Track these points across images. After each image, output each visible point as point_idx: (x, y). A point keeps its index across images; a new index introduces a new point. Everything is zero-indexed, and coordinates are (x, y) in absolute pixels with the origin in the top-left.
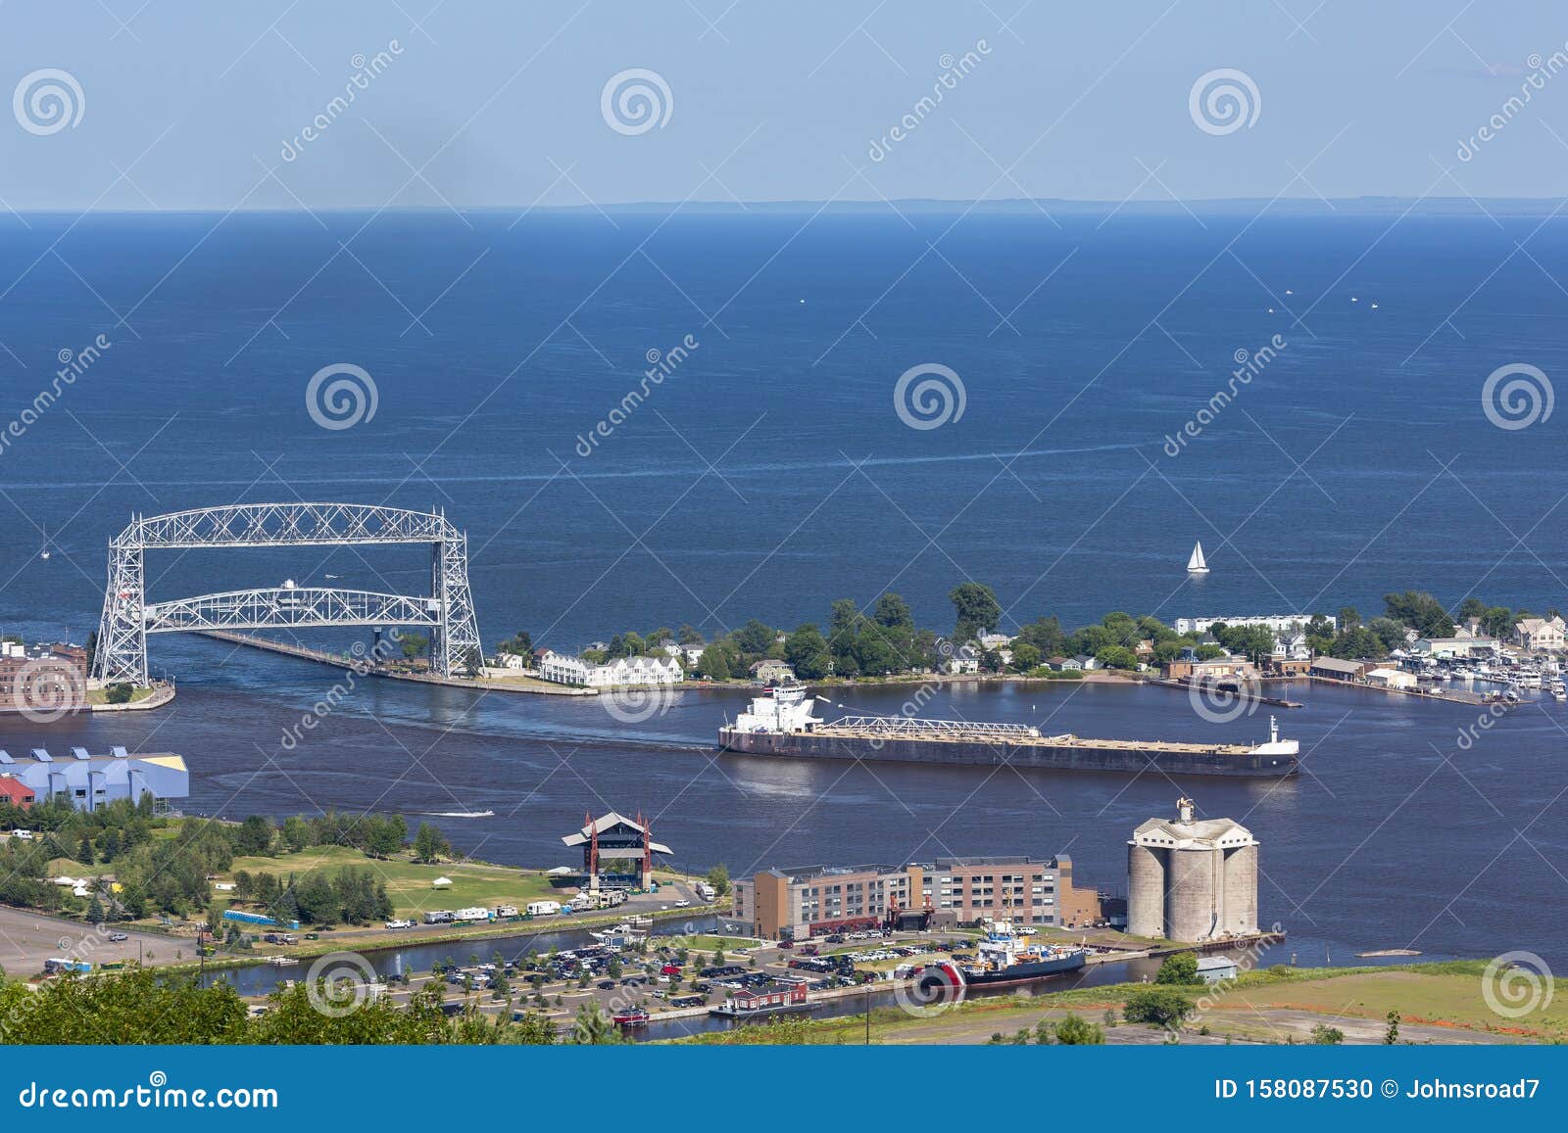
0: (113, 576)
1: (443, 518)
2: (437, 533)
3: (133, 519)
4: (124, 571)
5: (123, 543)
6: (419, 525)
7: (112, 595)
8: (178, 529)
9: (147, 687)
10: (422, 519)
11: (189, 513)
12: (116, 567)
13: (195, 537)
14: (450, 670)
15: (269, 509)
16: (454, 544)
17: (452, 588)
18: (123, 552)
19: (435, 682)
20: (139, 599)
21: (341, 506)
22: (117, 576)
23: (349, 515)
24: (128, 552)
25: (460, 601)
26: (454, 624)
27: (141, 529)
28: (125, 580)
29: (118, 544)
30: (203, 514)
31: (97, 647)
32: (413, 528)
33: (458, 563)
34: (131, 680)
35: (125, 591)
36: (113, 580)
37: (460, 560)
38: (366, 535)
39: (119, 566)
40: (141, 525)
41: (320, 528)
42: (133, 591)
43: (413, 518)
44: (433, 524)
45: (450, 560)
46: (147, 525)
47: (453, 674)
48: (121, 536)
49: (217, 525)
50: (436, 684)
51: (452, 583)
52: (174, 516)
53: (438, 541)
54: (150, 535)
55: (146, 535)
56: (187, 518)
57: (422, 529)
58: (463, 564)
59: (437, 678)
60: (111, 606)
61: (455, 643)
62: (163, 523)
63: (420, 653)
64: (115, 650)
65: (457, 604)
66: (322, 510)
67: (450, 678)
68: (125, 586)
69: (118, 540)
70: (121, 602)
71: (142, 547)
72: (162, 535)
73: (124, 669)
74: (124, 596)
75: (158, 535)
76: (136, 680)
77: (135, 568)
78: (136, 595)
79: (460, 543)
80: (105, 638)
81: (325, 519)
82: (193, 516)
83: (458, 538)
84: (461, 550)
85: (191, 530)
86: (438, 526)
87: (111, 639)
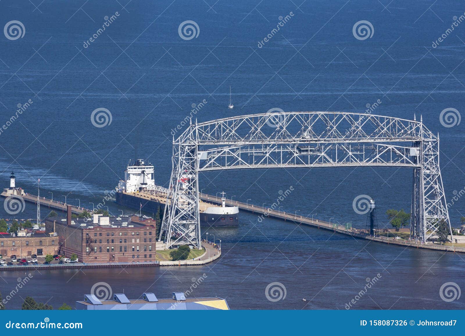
0: (175, 166)
1: (421, 123)
2: (417, 135)
3: (191, 123)
4: (184, 162)
5: (183, 141)
6: (404, 128)
7: (175, 179)
8: (224, 131)
9: (201, 248)
10: (406, 124)
11: (233, 119)
12: (178, 158)
13: (237, 136)
14: (427, 237)
15: (292, 116)
16: (430, 143)
17: (428, 176)
18: (183, 148)
19: (415, 246)
20: (195, 182)
21: (345, 114)
22: (179, 165)
23: (351, 121)
24: (187, 148)
25: (434, 186)
26: (430, 202)
27: (197, 131)
28: (185, 169)
29: (178, 142)
30: (243, 119)
31: (164, 218)
32: (399, 130)
33: (433, 157)
34: (188, 243)
35: (185, 176)
36: (175, 168)
37: (434, 155)
38: (364, 136)
39: (180, 158)
40: (197, 127)
41: (330, 130)
42: (190, 176)
43: (399, 123)
44: (414, 128)
45: (427, 155)
46: (201, 128)
47: (429, 240)
48: (182, 135)
49: (253, 128)
50: (416, 247)
51: (428, 172)
52: (221, 121)
53: (418, 140)
54: (204, 135)
55: (200, 135)
56: (230, 123)
57: (406, 132)
58: (436, 158)
59: (416, 243)
60: (174, 187)
61: (429, 217)
62: (213, 126)
63: (404, 224)
64: (177, 220)
65: (432, 188)
66: (331, 117)
67: (426, 243)
68: (184, 173)
69: (179, 138)
70: (181, 185)
71: (197, 144)
72: (213, 135)
73: (183, 235)
74: (184, 180)
75: (209, 135)
76: (193, 243)
77: (192, 159)
78: (192, 180)
79: (434, 142)
80: (169, 212)
81: (333, 123)
82: (235, 121)
83: (433, 138)
84: (435, 147)
85: (233, 132)
86: (418, 130)
87: (173, 212)
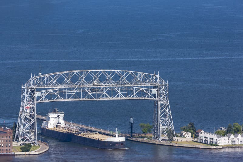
0: (23, 100)
1: (158, 76)
2: (156, 82)
3: (32, 76)
4: (28, 97)
5: (27, 86)
6: (148, 79)
7: (23, 107)
8: (50, 80)
9: (37, 145)
10: (150, 76)
11: (55, 74)
12: (25, 96)
13: (57, 83)
14: (162, 138)
15: (87, 72)
16: (163, 87)
17: (162, 105)
18: (27, 90)
19: (155, 143)
20: (34, 109)
21: (117, 71)
22: (25, 100)
23: (120, 75)
24: (29, 90)
25: (166, 110)
26: (163, 119)
27: (35, 80)
28: (28, 101)
29: (25, 86)
30: (60, 74)
31: (17, 128)
32: (146, 80)
33: (165, 94)
34: (31, 142)
35: (28, 106)
36: (23, 101)
37: (165, 93)
38: (127, 83)
39: (26, 95)
40: (35, 79)
41: (108, 80)
42: (31, 106)
43: (146, 76)
44: (155, 78)
45: (161, 93)
46: (37, 79)
47: (163, 140)
48: (27, 83)
49: (66, 79)
50: (156, 144)
51: (162, 102)
52: (48, 75)
53: (156, 85)
54: (39, 83)
55: (37, 83)
56: (54, 76)
57: (150, 80)
58: (167, 95)
59: (156, 141)
60: (23, 112)
61: (163, 127)
62: (44, 78)
63: (149, 131)
64: (24, 129)
65: (164, 111)
66: (109, 73)
67: (162, 142)
68: (28, 104)
69: (25, 85)
70: (27, 110)
71: (35, 88)
72: (44, 83)
73: (28, 138)
74: (28, 108)
75: (42, 83)
76: (33, 142)
77: (32, 96)
78: (33, 107)
79: (166, 86)
80: (20, 125)
81: (110, 76)
82: (56, 75)
83: (165, 84)
84: (166, 89)
85: (55, 81)
86: (156, 79)
87: (22, 125)
